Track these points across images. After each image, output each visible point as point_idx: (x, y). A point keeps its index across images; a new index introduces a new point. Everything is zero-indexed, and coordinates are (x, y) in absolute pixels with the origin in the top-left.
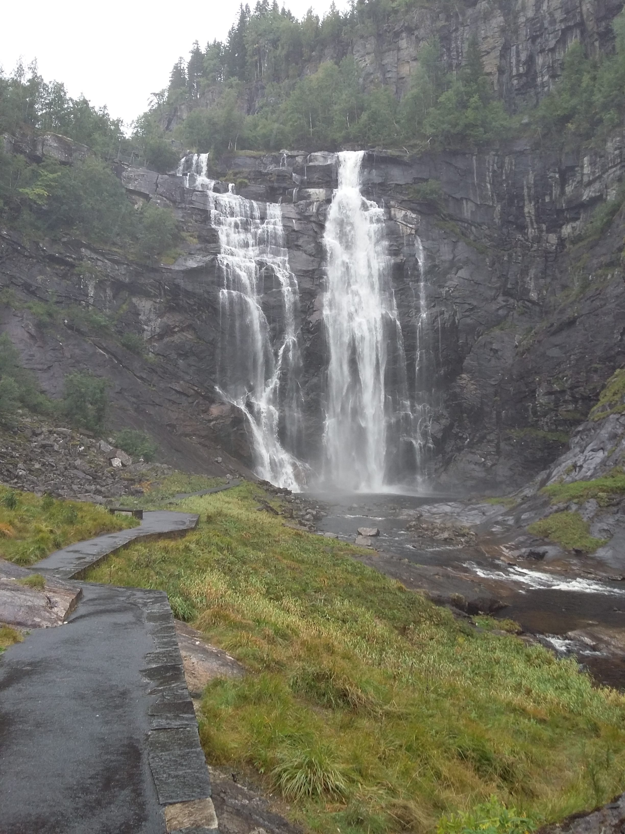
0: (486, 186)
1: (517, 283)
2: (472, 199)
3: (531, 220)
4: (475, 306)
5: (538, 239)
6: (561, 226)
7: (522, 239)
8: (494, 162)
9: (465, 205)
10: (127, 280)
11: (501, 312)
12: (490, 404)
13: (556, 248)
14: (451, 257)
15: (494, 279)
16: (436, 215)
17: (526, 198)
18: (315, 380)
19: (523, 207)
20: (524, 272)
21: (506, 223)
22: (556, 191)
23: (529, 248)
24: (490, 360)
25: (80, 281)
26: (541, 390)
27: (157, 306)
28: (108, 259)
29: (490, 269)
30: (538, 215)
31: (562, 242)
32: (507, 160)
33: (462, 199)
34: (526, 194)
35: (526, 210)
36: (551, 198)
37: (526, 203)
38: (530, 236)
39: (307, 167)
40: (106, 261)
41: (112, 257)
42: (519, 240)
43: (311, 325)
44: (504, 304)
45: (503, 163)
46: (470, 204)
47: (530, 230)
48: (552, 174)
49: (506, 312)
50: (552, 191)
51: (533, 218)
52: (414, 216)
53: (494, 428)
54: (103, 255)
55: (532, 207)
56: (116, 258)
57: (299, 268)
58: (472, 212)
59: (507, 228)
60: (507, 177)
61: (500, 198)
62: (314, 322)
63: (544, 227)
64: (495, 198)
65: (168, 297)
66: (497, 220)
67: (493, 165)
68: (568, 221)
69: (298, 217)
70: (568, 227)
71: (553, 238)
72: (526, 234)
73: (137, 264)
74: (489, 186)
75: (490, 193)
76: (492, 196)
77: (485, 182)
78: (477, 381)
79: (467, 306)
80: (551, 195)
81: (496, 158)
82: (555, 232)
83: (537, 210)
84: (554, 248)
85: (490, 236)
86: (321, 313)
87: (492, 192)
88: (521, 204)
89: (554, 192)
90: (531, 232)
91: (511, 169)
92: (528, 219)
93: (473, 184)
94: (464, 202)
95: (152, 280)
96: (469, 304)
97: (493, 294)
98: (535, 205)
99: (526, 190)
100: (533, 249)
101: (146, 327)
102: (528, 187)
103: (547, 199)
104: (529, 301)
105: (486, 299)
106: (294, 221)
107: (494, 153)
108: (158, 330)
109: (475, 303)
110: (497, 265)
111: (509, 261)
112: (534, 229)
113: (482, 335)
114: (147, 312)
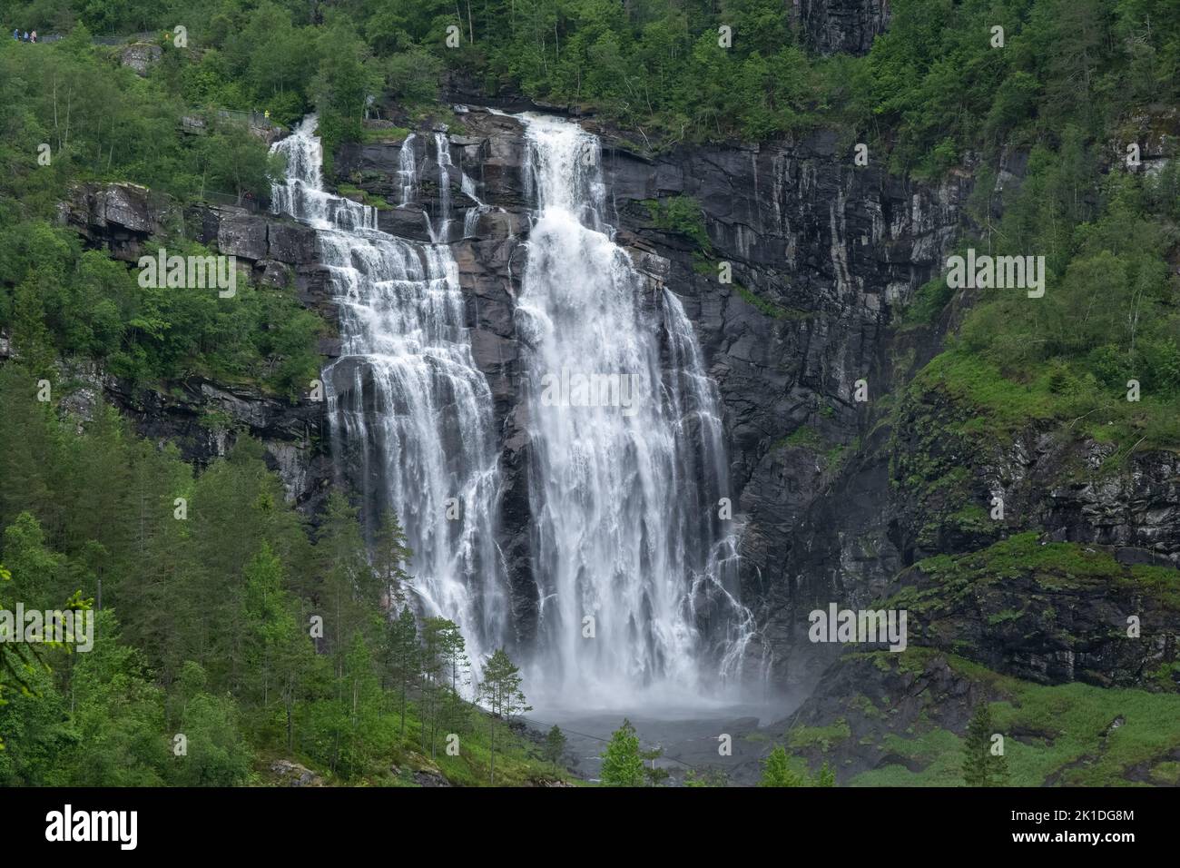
0: (772, 206)
1: (821, 369)
2: (752, 225)
3: (842, 268)
4: (757, 405)
5: (852, 299)
6: (885, 285)
7: (829, 296)
8: (785, 167)
9: (740, 235)
10: (264, 423)
11: (797, 415)
12: (780, 562)
13: (878, 317)
14: (719, 324)
15: (787, 358)
16: (695, 253)
17: (834, 232)
18: (521, 538)
19: (829, 246)
20: (831, 349)
21: (803, 266)
22: (878, 229)
23: (838, 313)
24: (779, 494)
25: (208, 436)
26: (846, 554)
27: (302, 453)
28: (237, 397)
29: (780, 342)
30: (850, 262)
31: (886, 309)
32: (805, 167)
33: (735, 224)
34: (833, 227)
35: (834, 252)
36: (870, 240)
37: (835, 240)
38: (841, 293)
39: (485, 166)
40: (235, 399)
41: (242, 393)
42: (824, 297)
43: (513, 455)
44: (802, 400)
45: (799, 170)
46: (749, 233)
47: (840, 284)
48: (870, 204)
49: (803, 415)
50: (871, 231)
51: (845, 265)
52: (660, 260)
53: (786, 600)
54: (230, 392)
55: (843, 250)
56: (248, 394)
57: (489, 361)
58: (752, 248)
59: (806, 275)
60: (806, 196)
61: (796, 228)
62: (516, 449)
63: (861, 281)
64: (788, 225)
65: (314, 438)
66: (790, 261)
67: (784, 173)
68: (893, 280)
69: (482, 270)
70: (895, 289)
71: (873, 301)
72: (835, 289)
73: (274, 398)
74: (777, 207)
75: (779, 218)
76: (783, 222)
77: (771, 200)
78: (761, 526)
79: (745, 406)
80: (870, 234)
81: (789, 161)
82: (877, 292)
83: (849, 254)
84: (875, 317)
85: (781, 288)
86: (526, 435)
87: (783, 216)
88: (826, 243)
89: (874, 231)
90: (842, 287)
91: (811, 185)
92: (837, 267)
93: (753, 202)
94: (739, 229)
95: (295, 420)
96: (748, 402)
97: (784, 384)
98: (846, 246)
99: (833, 221)
100: (844, 315)
101: (288, 486)
102: (836, 217)
103: (865, 242)
104: (838, 399)
105: (774, 393)
106: (475, 278)
107: (786, 153)
108: (303, 489)
109: (757, 400)
110: (791, 335)
111: (809, 331)
112: (846, 282)
113: (767, 452)
114: (289, 463)
